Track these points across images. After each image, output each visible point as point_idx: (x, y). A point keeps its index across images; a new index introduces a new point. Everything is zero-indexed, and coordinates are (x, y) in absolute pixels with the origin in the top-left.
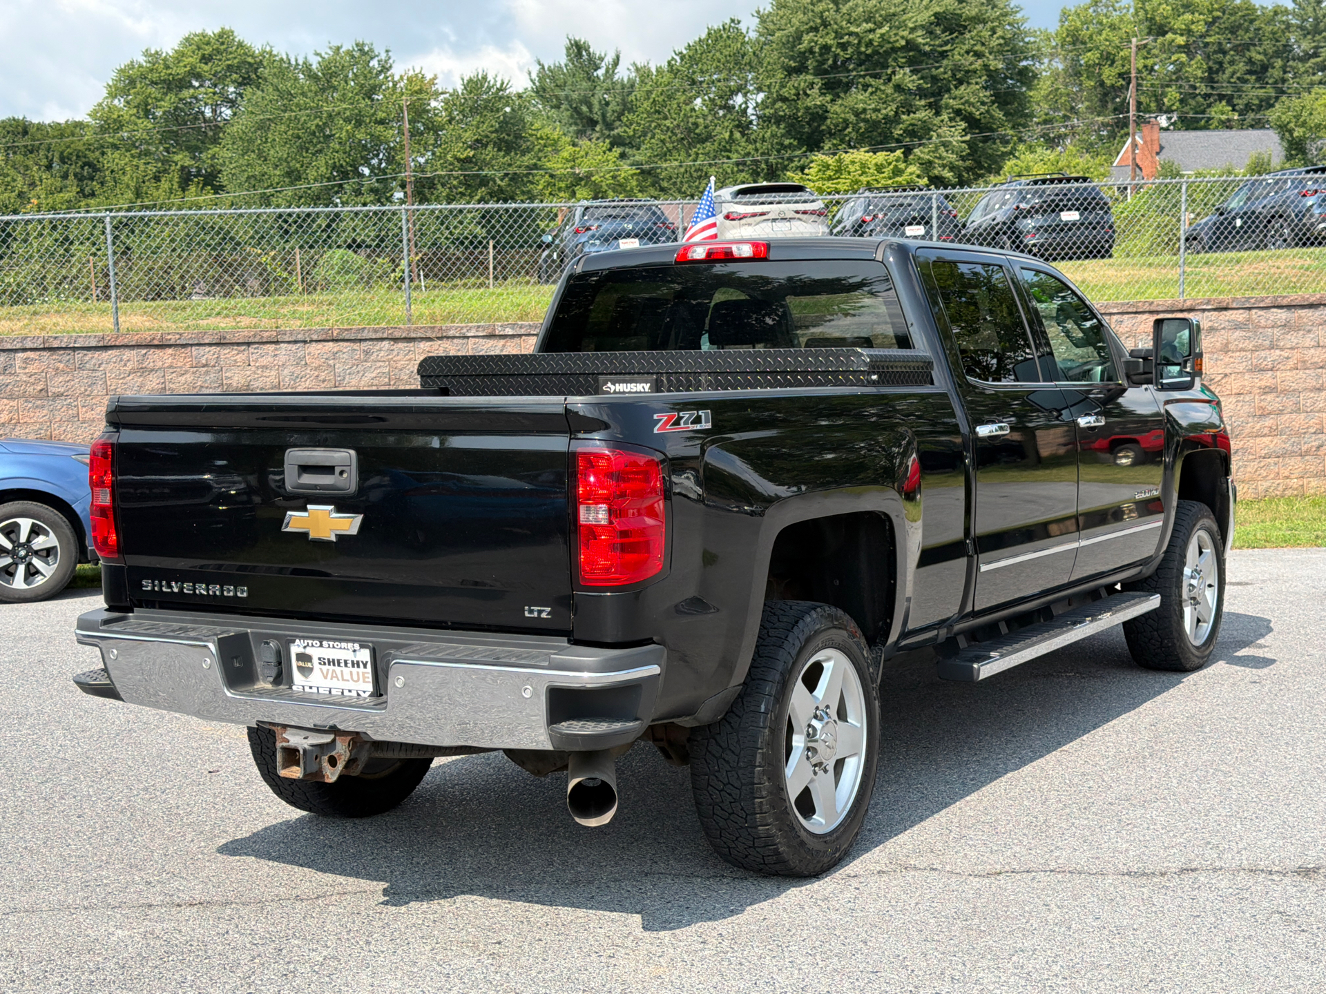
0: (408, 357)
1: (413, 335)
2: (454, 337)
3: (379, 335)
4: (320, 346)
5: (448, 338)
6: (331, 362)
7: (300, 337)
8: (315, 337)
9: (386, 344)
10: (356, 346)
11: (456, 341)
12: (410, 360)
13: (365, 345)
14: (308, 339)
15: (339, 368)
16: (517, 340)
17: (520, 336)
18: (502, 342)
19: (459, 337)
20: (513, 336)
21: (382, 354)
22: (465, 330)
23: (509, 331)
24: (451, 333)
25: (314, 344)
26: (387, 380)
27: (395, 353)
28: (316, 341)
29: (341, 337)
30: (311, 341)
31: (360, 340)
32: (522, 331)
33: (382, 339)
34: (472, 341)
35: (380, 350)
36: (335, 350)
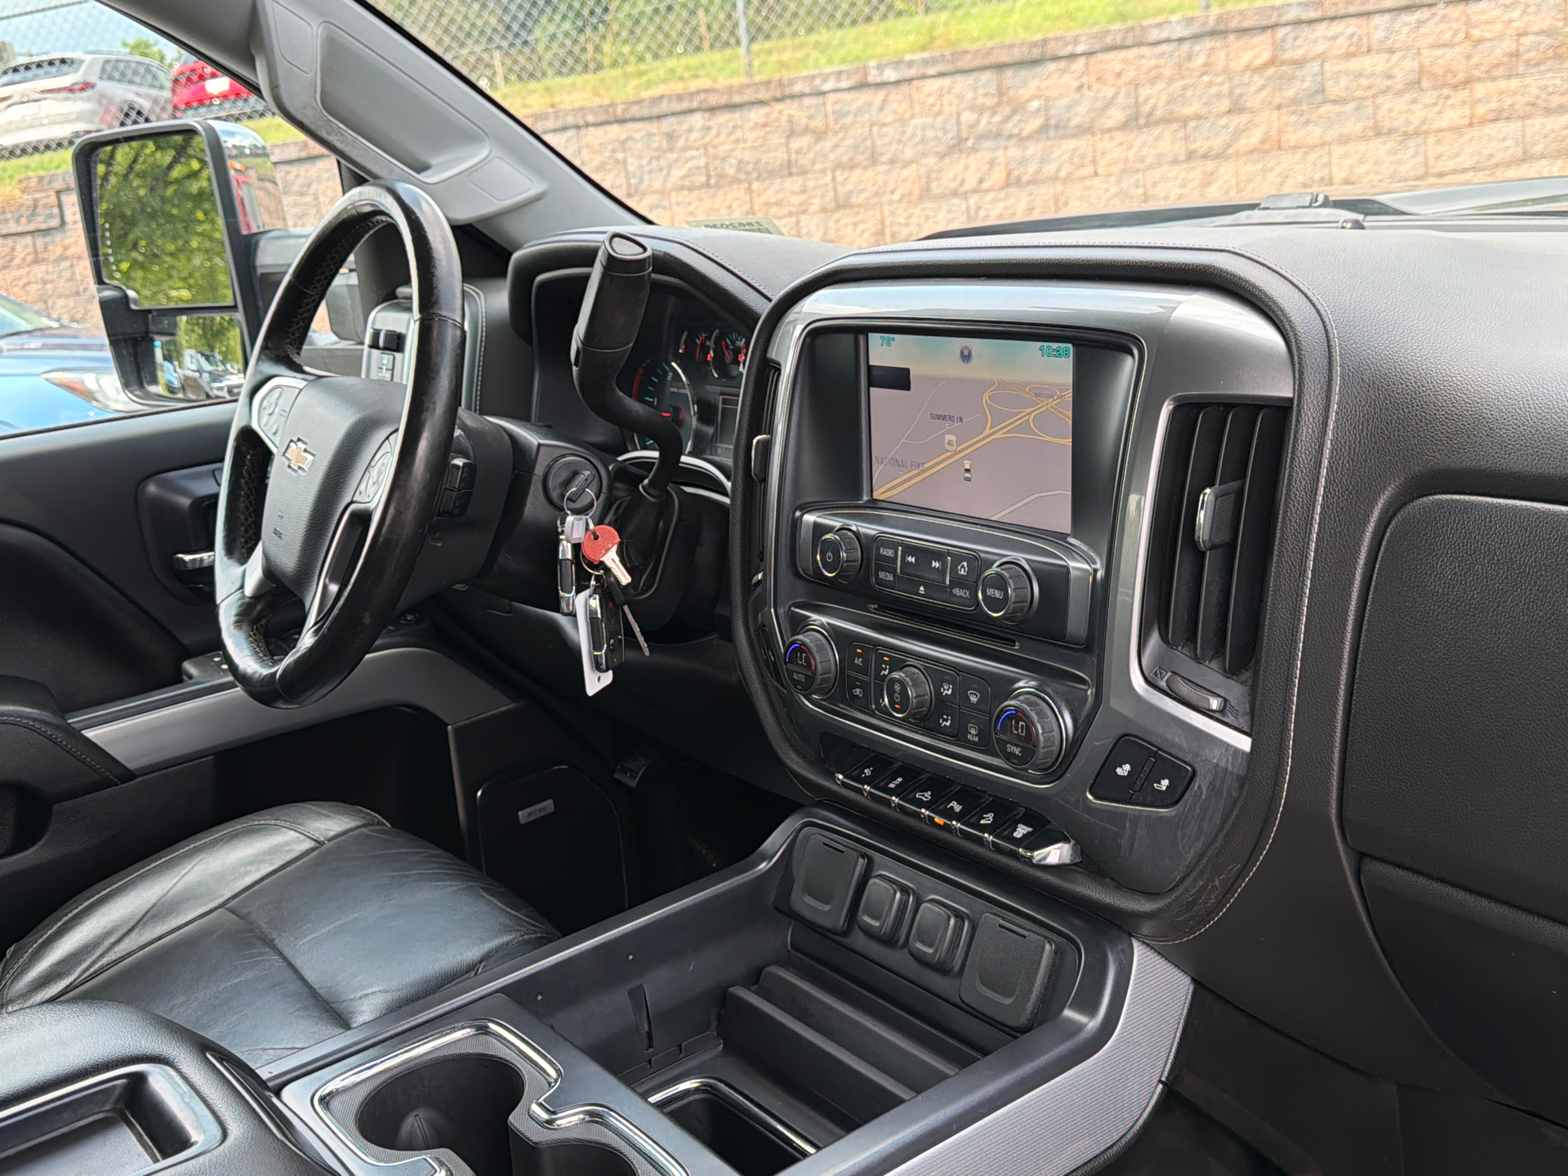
0: (733, 137)
1: (737, 99)
2: (801, 95)
3: (685, 105)
4: (600, 131)
5: (792, 97)
6: (620, 156)
7: (570, 120)
8: (591, 119)
9: (698, 119)
10: (653, 127)
11: (807, 101)
12: (737, 141)
13: (667, 125)
14: (581, 123)
15: (633, 164)
16: (905, 88)
17: (910, 80)
18: (881, 94)
19: (810, 95)
20: (897, 83)
21: (694, 136)
22: (818, 81)
23: (891, 75)
24: (798, 88)
25: (592, 130)
26: (703, 179)
27: (713, 132)
28: (596, 125)
29: (628, 116)
30: (587, 125)
31: (659, 117)
32: (912, 72)
33: (691, 111)
34: (832, 97)
35: (690, 130)
36: (623, 137)
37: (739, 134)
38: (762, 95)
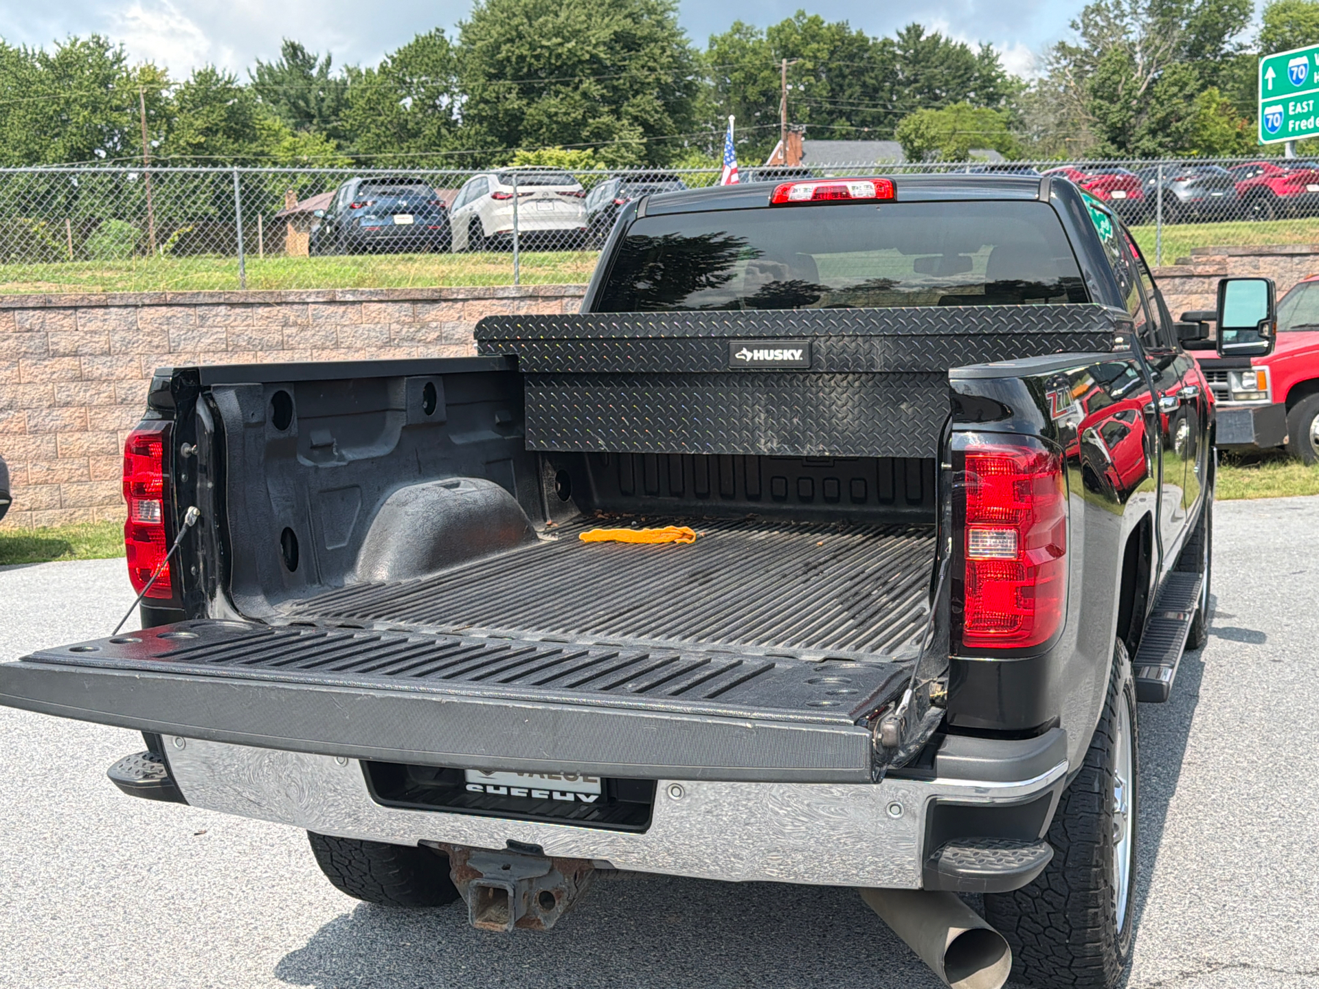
0: (245, 323)
1: (251, 300)
2: (293, 303)
3: (215, 300)
4: (153, 310)
5: (287, 303)
6: (165, 328)
7: (131, 301)
8: (147, 301)
9: (222, 310)
10: (191, 311)
11: (295, 307)
12: (248, 325)
13: (200, 311)
14: (140, 303)
15: (173, 333)
16: (357, 306)
17: (361, 302)
18: (343, 308)
19: (299, 303)
20: (353, 303)
21: (219, 319)
22: (304, 296)
23: (350, 298)
24: (291, 299)
25: (146, 309)
26: (224, 346)
27: (232, 318)
28: (149, 305)
29: (174, 302)
30: (144, 305)
31: (195, 305)
32: (363, 298)
33: (219, 304)
34: (312, 307)
35: (216, 315)
36: (169, 315)
37: (249, 321)
38: (268, 300)
